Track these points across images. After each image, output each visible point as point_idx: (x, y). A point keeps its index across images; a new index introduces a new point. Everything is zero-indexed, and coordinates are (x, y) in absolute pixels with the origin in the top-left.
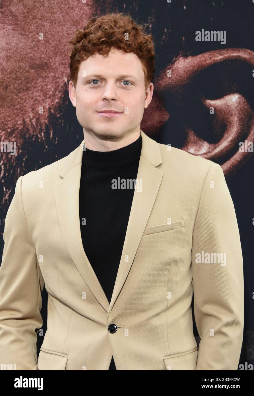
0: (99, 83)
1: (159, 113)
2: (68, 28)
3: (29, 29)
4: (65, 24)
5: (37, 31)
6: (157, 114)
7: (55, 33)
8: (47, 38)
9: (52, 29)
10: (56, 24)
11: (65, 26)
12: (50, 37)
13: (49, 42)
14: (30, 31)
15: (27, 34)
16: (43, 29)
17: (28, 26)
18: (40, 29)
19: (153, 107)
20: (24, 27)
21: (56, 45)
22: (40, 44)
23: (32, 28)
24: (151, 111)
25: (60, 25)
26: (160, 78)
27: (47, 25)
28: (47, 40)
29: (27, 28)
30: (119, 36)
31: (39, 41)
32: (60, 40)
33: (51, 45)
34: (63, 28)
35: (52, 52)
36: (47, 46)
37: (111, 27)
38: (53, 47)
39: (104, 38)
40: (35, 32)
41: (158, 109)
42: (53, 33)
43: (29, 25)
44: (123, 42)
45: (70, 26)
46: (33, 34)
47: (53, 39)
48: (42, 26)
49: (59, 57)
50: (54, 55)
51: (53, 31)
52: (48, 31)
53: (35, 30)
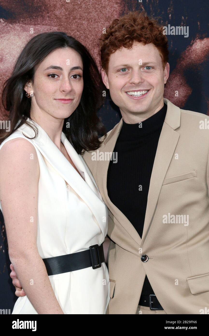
0: (127, 70)
1: (183, 89)
2: (103, 24)
3: (71, 28)
4: (99, 21)
5: (77, 29)
6: (181, 90)
7: (92, 29)
8: (86, 34)
9: (89, 26)
10: (92, 22)
11: (100, 22)
12: (88, 33)
13: (87, 37)
14: (72, 29)
15: (70, 32)
16: (82, 27)
17: (70, 26)
18: (80, 27)
19: (177, 84)
20: (66, 27)
21: (93, 39)
22: (80, 40)
23: (73, 27)
24: (176, 88)
25: (95, 22)
26: (181, 59)
27: (85, 23)
28: (86, 36)
29: (69, 27)
30: (139, 32)
31: (79, 37)
32: (96, 35)
33: (90, 39)
34: (98, 25)
35: (91, 45)
36: (87, 41)
37: (132, 26)
38: (91, 41)
39: (127, 35)
40: (76, 30)
41: (182, 86)
42: (90, 29)
43: (71, 24)
44: (142, 37)
45: (104, 22)
46: (74, 31)
47: (91, 34)
48: (81, 25)
49: (96, 49)
50: (92, 48)
51: (90, 28)
52: (86, 28)
53: (76, 28)
